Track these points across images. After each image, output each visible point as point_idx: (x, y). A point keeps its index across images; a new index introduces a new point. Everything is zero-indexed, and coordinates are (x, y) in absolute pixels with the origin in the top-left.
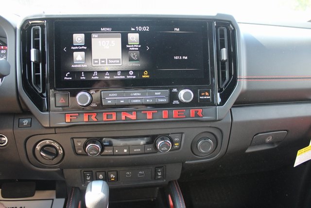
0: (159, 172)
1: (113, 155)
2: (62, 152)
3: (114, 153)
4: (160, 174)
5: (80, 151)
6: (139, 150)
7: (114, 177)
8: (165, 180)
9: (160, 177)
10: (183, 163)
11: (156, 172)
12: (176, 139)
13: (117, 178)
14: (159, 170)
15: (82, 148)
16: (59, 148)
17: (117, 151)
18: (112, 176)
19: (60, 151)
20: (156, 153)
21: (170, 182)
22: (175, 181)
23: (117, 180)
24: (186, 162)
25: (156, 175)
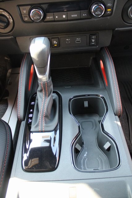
0: (93, 38)
1: (54, 21)
2: (12, 21)
3: (55, 19)
4: (93, 41)
5: (26, 19)
6: (76, 15)
7: (56, 43)
8: (97, 47)
9: (93, 43)
10: (113, 30)
11: (90, 39)
12: (109, 5)
13: (59, 45)
14: (93, 37)
15: (28, 15)
16: (9, 17)
17: (57, 17)
18: (55, 42)
19: (10, 20)
20: (91, 18)
21: (102, 49)
22: (105, 47)
23: (59, 46)
24: (116, 29)
25: (90, 41)
